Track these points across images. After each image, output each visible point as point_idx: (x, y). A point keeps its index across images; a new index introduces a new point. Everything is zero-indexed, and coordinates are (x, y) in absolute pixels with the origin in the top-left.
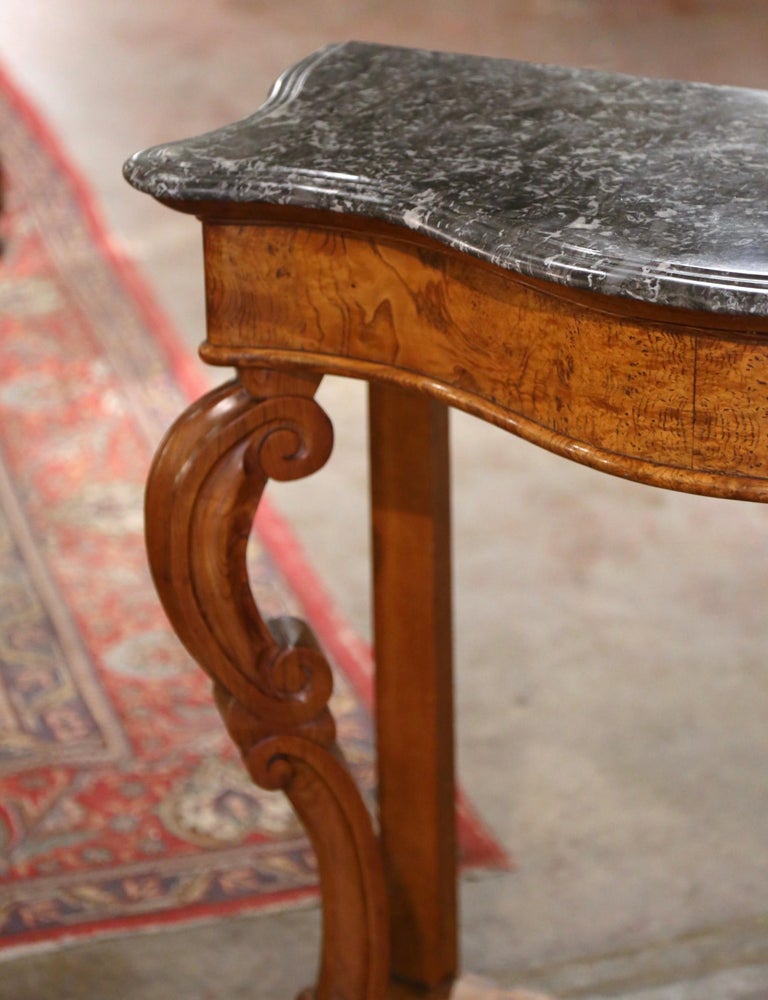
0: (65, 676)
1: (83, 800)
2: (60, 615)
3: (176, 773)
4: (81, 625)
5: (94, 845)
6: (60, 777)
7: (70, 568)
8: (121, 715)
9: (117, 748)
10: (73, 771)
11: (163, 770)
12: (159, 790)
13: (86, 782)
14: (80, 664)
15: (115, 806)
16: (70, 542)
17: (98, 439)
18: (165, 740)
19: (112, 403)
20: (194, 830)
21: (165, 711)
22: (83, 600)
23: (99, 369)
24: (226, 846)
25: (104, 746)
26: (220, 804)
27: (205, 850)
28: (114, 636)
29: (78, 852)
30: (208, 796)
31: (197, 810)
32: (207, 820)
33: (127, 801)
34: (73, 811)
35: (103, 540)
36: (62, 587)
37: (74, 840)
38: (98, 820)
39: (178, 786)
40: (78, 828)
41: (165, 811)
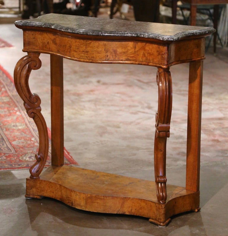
0: (5, 144)
1: (6, 157)
2: (5, 138)
3: (23, 154)
4: (8, 139)
5: (7, 161)
6: (3, 154)
7: (7, 133)
8: (14, 148)
9: (13, 151)
10: (5, 154)
11: (21, 154)
12: (20, 156)
13: (7, 155)
14: (8, 143)
15: (12, 157)
16: (7, 130)
17: (15, 118)
18: (22, 151)
19: (18, 113)
20: (25, 160)
21: (22, 148)
22: (9, 136)
23: (16, 109)
24: (31, 161)
25: (11, 151)
26: (30, 157)
27: (26, 162)
28: (14, 140)
29: (5, 162)
30: (28, 157)
31: (26, 158)
32: (27, 159)
33: (14, 157)
34: (5, 158)
35: (13, 130)
36: (5, 135)
37: (4, 161)
38: (9, 159)
39: (23, 156)
40: (5, 159)
41: (20, 158)
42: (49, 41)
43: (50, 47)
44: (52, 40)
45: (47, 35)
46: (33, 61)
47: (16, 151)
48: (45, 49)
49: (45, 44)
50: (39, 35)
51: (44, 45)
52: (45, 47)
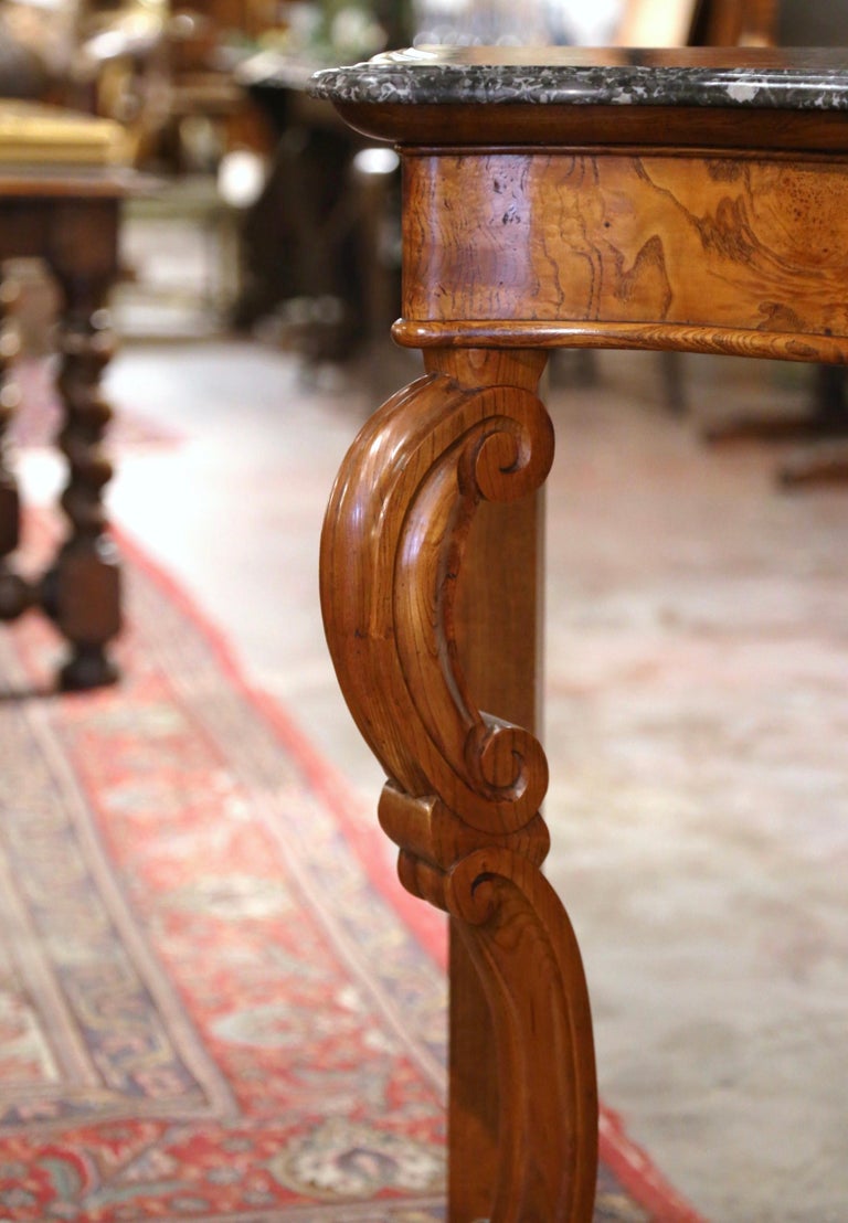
0: (162, 1040)
1: (175, 1152)
2: (161, 988)
3: (293, 1131)
4: (185, 999)
5: (186, 1195)
6: (149, 1130)
7: (174, 947)
8: (228, 1075)
9: (221, 1104)
10: (164, 1126)
11: (277, 1127)
12: (272, 1147)
13: (180, 1137)
14: (181, 1031)
15: (215, 1160)
16: (177, 923)
17: (218, 838)
18: (280, 1101)
19: (238, 809)
20: (312, 1184)
21: (283, 1073)
22: (188, 975)
23: (223, 780)
24: (354, 1200)
25: (206, 1103)
26: (346, 1161)
27: (323, 1203)
28: (225, 1007)
29: (167, 1202)
30: (331, 1154)
31: (317, 1166)
32: (329, 1175)
33: (231, 1156)
34: (165, 1164)
35: (216, 925)
36: (165, 964)
37: (161, 1190)
38: (193, 1172)
39: (294, 1143)
40: (164, 1179)
41: (277, 1167)
42: (657, 230)
43: (675, 288)
44: (698, 224)
45: (642, 174)
46: (490, 427)
47: (244, 1105)
48: (615, 306)
49: (620, 261)
50: (558, 184)
51: (611, 268)
52: (620, 293)
